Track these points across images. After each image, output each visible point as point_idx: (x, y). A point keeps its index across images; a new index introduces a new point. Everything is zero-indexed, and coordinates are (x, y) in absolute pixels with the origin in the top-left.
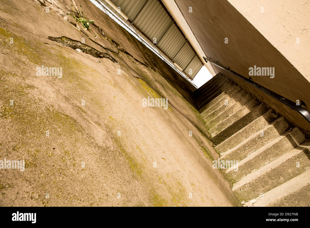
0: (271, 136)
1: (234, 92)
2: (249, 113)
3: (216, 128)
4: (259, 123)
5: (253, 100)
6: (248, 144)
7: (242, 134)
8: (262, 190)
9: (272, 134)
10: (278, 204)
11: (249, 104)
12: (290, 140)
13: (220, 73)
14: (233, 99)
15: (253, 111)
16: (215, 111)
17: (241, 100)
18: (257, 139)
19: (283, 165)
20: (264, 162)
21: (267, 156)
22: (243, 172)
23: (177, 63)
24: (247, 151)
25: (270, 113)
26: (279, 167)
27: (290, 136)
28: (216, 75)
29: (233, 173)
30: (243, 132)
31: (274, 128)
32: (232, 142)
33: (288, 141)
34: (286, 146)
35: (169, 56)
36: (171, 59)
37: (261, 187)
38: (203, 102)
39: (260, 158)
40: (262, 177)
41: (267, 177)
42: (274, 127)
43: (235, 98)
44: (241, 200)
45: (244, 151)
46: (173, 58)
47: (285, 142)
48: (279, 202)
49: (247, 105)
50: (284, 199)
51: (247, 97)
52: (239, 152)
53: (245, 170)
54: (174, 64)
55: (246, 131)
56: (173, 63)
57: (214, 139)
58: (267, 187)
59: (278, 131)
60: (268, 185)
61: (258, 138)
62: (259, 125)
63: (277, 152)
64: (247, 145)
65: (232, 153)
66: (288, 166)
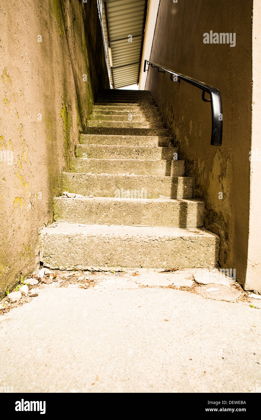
0: (151, 157)
1: (147, 110)
2: (147, 129)
3: (99, 123)
4: (149, 142)
5: (161, 123)
6: (120, 149)
7: (122, 140)
8: (98, 191)
9: (154, 156)
10: (104, 205)
11: (154, 124)
12: (167, 167)
13: (149, 91)
14: (141, 114)
15: (152, 130)
16: (112, 112)
17: (149, 118)
18: (134, 150)
19: (142, 179)
20: (123, 173)
21: (131, 168)
22: (92, 168)
23: (112, 51)
24: (114, 156)
25: (168, 140)
26: (135, 179)
27: (170, 163)
28: (143, 91)
29: (80, 162)
30: (125, 139)
31: (161, 152)
32: (105, 142)
33: (165, 167)
34: (159, 170)
35: (111, 33)
36: (109, 40)
37: (99, 188)
38: (107, 100)
39: (123, 165)
40: (109, 177)
41: (114, 181)
42: (161, 150)
43: (144, 113)
44: (65, 189)
45: (110, 153)
46: (111, 40)
47: (161, 166)
48: (106, 204)
49: (151, 124)
50: (114, 203)
51: (157, 119)
52: (104, 151)
53: (95, 168)
54: (108, 49)
55: (129, 140)
56: (108, 47)
57: (87, 130)
58: (105, 191)
59: (162, 157)
60: (108, 190)
61: (136, 150)
62: (148, 143)
63: (145, 170)
64: (118, 149)
65: (96, 148)
66: (146, 183)
